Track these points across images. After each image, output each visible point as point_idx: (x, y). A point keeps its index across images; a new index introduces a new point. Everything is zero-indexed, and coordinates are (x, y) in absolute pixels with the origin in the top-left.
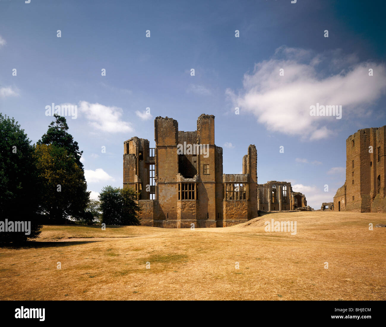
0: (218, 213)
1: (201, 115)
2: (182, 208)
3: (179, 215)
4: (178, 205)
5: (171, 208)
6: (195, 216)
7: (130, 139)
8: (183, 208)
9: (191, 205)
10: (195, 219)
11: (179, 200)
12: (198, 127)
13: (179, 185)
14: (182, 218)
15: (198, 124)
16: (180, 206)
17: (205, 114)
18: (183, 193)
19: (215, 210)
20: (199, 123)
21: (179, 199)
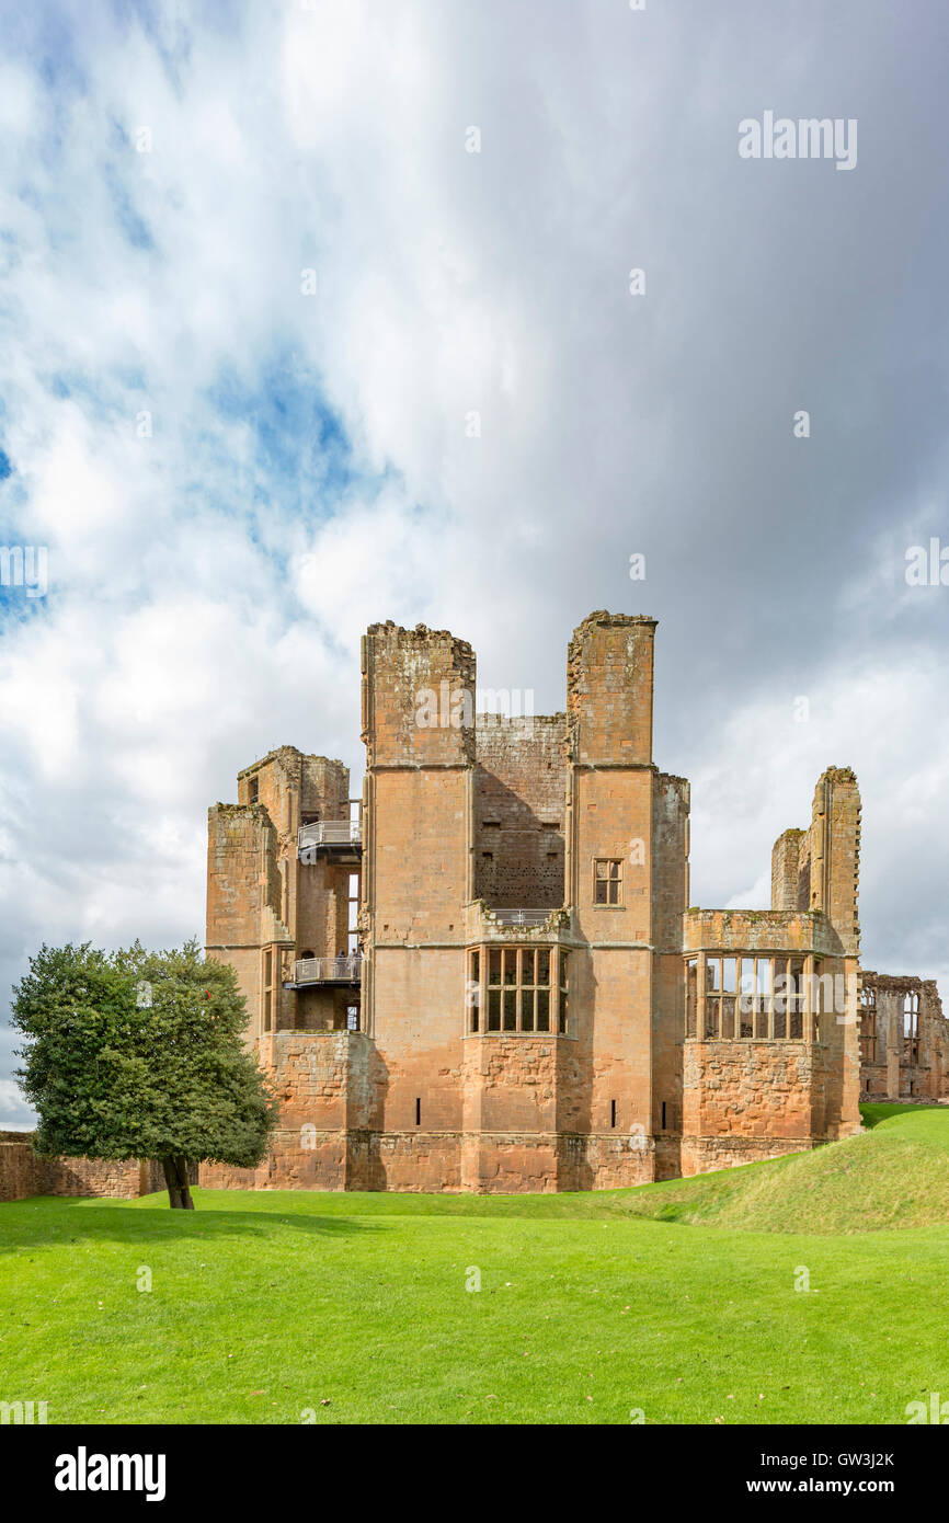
0: (664, 1104)
1: (588, 616)
2: (489, 1074)
3: (470, 1111)
4: (466, 1060)
5: (434, 1074)
6: (550, 1116)
7: (263, 756)
8: (493, 1071)
9: (531, 1057)
10: (548, 1129)
11: (475, 1035)
12: (571, 675)
13: (476, 956)
14: (487, 1124)
15: (570, 662)
16: (478, 1064)
17: (606, 612)
18: (493, 997)
19: (648, 1089)
20: (579, 654)
21: (475, 1029)
